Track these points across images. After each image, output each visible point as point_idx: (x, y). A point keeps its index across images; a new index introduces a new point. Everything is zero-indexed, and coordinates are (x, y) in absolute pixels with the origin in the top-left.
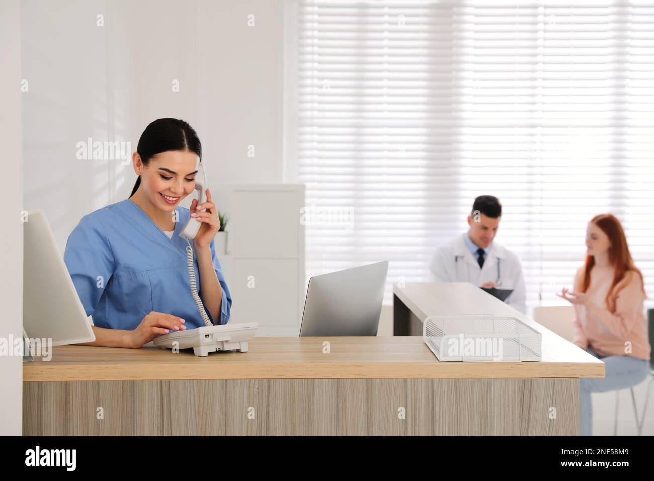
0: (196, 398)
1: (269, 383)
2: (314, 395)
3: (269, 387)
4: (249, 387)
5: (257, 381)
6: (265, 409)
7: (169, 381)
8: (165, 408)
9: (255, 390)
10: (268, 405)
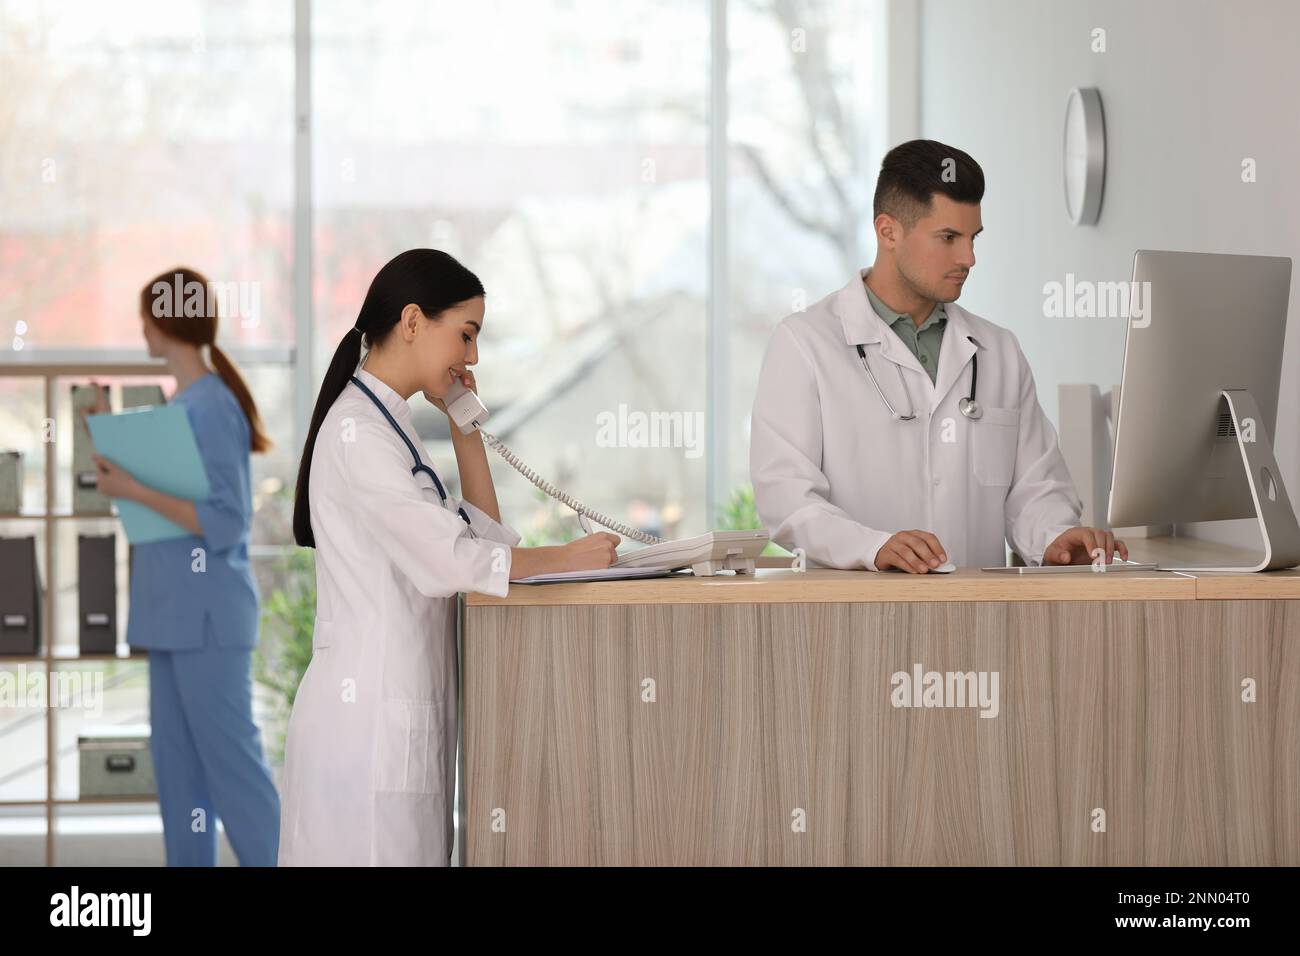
0: (808, 628)
1: (910, 607)
2: (974, 625)
3: (910, 614)
4: (882, 613)
5: (893, 605)
6: (904, 646)
7: (770, 604)
8: (764, 642)
9: (892, 618)
10: (909, 639)
